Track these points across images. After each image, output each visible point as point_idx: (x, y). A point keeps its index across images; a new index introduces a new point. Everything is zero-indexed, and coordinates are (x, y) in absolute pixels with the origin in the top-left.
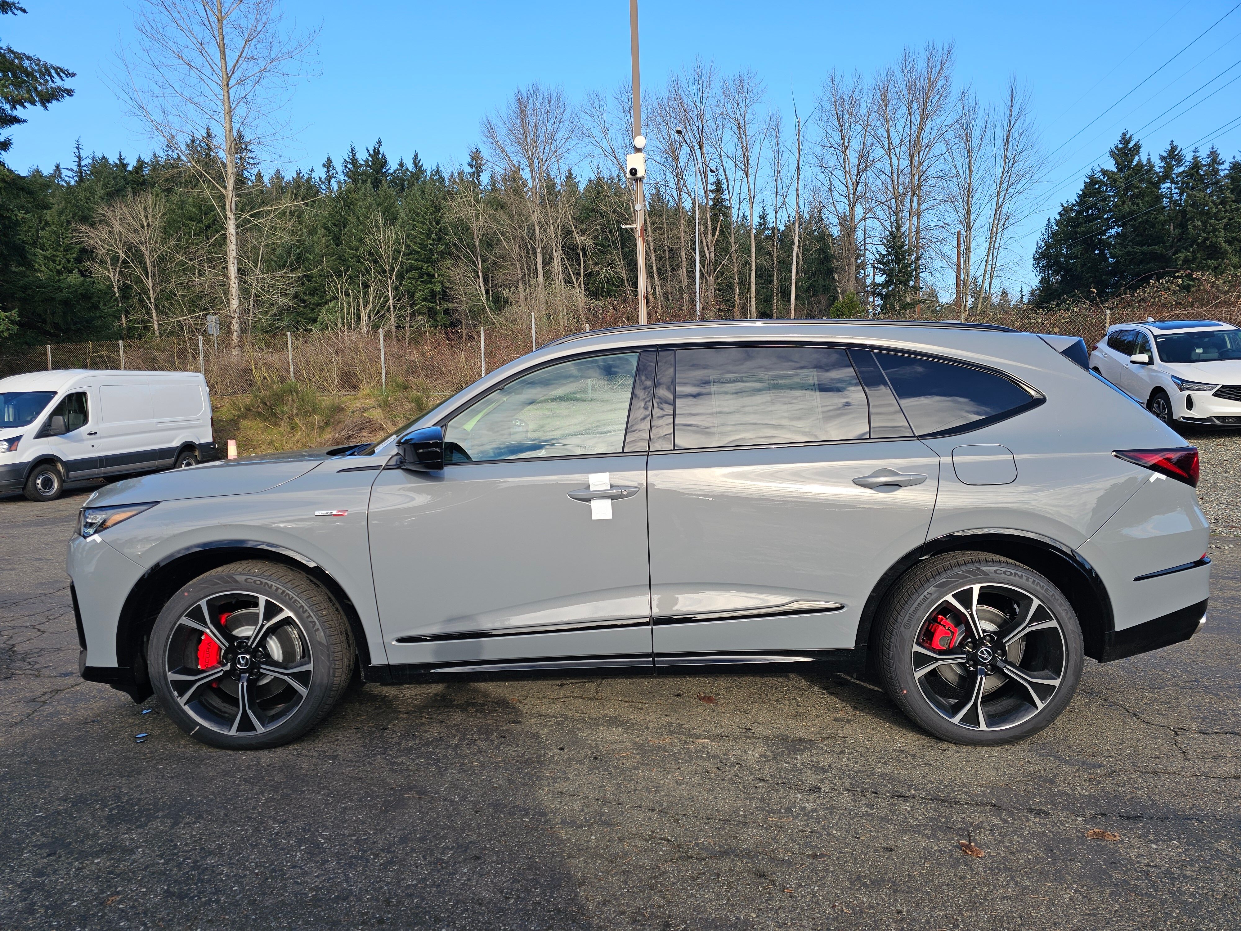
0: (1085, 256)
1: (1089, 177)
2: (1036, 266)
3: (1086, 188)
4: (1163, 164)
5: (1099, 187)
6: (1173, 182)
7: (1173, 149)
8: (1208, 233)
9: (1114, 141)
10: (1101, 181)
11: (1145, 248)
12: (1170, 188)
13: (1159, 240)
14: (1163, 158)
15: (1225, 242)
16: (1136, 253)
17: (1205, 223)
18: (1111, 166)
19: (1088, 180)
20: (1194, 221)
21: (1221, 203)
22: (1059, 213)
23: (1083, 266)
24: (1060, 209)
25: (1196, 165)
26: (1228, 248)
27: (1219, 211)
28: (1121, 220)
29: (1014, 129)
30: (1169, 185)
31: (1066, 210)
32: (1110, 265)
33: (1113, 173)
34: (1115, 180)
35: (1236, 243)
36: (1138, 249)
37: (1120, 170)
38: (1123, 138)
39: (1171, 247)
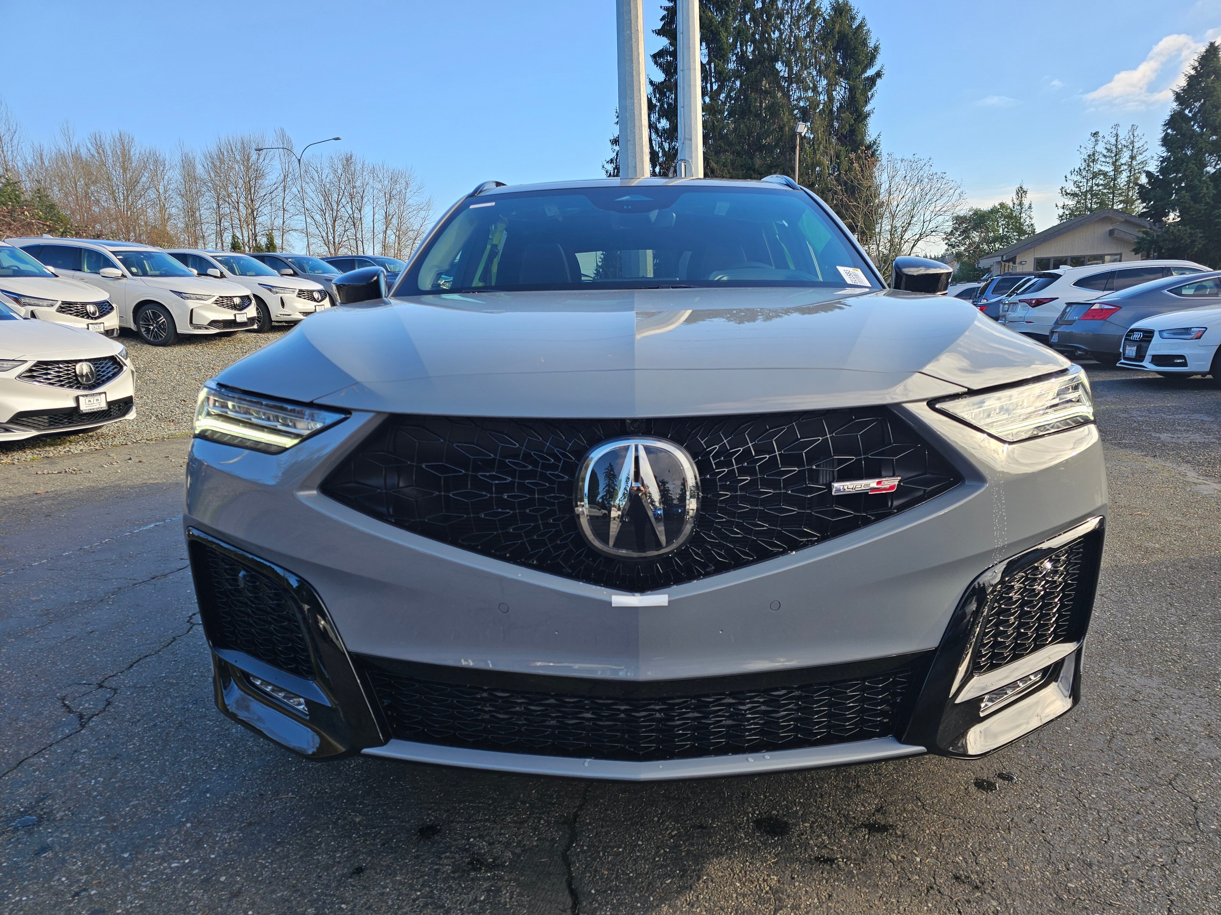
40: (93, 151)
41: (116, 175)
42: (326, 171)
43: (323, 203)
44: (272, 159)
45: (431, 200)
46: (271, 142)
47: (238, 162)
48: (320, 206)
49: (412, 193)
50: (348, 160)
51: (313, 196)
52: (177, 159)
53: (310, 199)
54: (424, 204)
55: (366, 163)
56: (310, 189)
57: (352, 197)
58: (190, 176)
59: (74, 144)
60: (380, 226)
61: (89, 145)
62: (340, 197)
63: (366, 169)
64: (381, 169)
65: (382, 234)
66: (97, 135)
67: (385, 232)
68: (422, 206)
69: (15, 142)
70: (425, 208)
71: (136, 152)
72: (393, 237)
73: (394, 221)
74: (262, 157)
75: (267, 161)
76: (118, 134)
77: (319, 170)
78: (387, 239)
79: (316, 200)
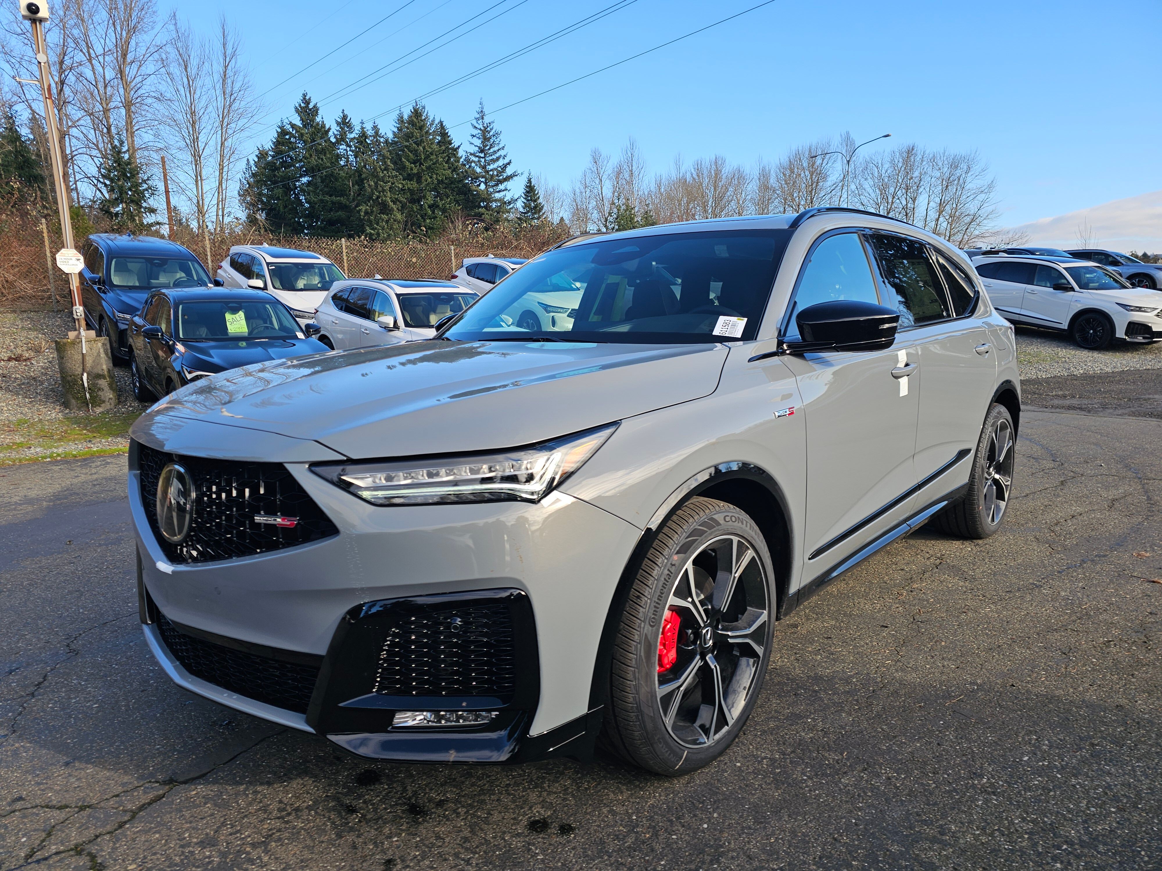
0: (285, 198)
1: (280, 128)
2: (243, 201)
3: (278, 136)
4: (338, 128)
5: (290, 138)
6: (348, 145)
7: (345, 117)
8: (380, 192)
9: (297, 100)
10: (291, 133)
11: (334, 198)
12: (346, 150)
13: (342, 193)
14: (338, 124)
15: (391, 201)
16: (327, 202)
17: (376, 184)
18: (298, 122)
19: (279, 130)
20: (368, 181)
21: (385, 170)
22: (257, 156)
23: (285, 207)
24: (257, 153)
25: (363, 135)
26: (394, 206)
27: (385, 175)
28: (310, 171)
29: (229, 67)
30: (344, 147)
31: (262, 155)
32: (306, 209)
33: (300, 127)
34: (302, 135)
35: (398, 203)
36: (327, 198)
37: (304, 126)
38: (304, 99)
39: (354, 200)
40: (695, 176)
41: (710, 194)
42: (886, 166)
43: (879, 197)
44: (834, 161)
45: (994, 182)
46: (836, 145)
47: (804, 169)
48: (876, 200)
49: (973, 176)
50: (910, 152)
51: (871, 191)
52: (756, 173)
53: (867, 195)
54: (985, 187)
55: (927, 152)
56: (867, 185)
57: (907, 189)
58: (765, 187)
59: (683, 171)
60: (933, 215)
61: (693, 170)
62: (897, 189)
63: (925, 159)
64: (942, 156)
65: (934, 223)
66: (699, 162)
67: (937, 220)
68: (983, 189)
69: (641, 176)
70: (986, 191)
71: (726, 171)
72: (945, 224)
73: (948, 208)
74: (825, 161)
75: (829, 165)
76: (714, 158)
77: (880, 165)
78: (938, 227)
79: (873, 195)
